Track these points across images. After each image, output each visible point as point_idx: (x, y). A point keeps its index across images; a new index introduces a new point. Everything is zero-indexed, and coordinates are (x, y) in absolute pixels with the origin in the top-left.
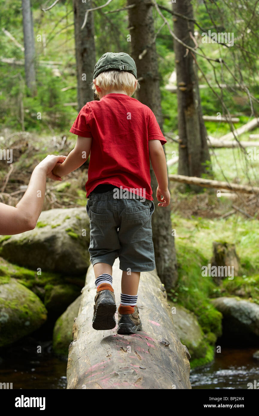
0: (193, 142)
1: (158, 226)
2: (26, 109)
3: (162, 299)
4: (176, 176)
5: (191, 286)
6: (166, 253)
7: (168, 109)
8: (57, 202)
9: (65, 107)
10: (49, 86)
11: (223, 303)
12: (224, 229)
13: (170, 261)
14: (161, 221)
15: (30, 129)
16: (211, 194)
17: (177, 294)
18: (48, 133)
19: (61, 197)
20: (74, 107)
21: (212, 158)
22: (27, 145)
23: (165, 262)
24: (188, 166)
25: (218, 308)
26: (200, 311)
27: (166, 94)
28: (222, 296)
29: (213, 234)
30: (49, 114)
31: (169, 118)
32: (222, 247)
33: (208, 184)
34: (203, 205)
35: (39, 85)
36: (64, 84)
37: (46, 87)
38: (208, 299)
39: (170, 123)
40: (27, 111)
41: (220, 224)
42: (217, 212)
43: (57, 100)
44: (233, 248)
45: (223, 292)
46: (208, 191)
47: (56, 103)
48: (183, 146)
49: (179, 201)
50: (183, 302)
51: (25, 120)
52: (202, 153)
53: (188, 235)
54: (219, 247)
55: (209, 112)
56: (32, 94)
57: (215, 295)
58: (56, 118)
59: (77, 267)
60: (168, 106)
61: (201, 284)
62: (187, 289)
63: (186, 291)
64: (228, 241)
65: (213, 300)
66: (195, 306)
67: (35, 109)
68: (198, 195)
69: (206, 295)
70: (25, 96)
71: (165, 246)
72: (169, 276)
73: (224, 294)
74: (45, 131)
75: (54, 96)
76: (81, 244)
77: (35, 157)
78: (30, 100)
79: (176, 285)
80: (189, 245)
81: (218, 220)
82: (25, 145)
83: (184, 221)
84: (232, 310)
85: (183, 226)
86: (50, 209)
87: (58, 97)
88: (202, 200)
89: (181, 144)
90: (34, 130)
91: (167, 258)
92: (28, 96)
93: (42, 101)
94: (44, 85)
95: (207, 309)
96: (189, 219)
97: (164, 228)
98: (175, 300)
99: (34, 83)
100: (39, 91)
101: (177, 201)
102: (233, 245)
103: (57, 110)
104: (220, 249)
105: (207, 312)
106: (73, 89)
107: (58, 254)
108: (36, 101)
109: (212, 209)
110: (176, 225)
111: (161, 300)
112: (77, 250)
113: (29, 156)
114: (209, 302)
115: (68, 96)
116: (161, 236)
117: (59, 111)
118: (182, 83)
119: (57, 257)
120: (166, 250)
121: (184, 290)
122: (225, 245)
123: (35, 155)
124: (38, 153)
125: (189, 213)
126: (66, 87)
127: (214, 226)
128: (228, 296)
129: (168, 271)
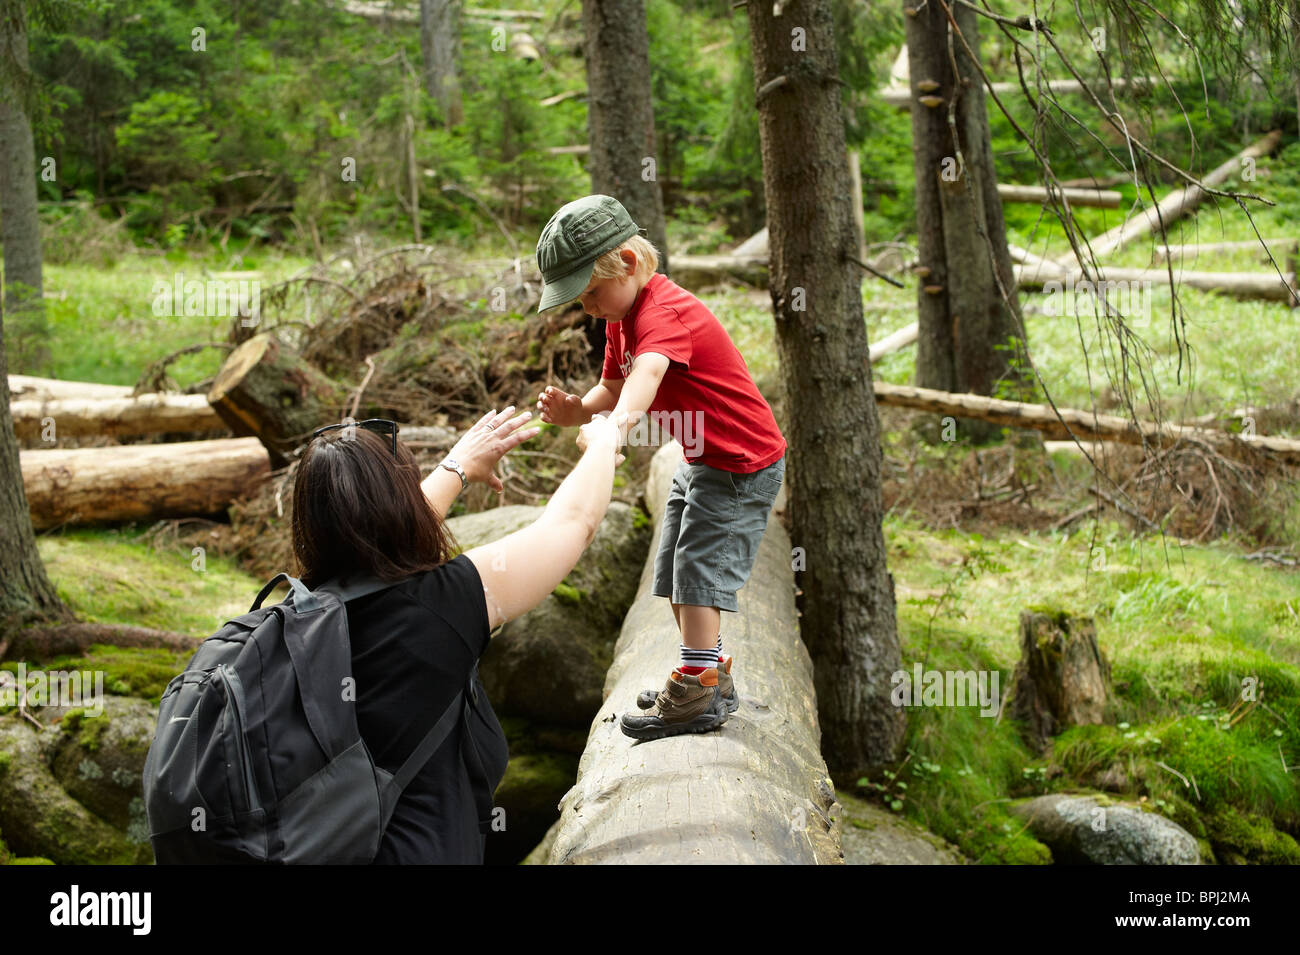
0: (965, 276)
1: (840, 564)
2: (425, 166)
3: (819, 836)
4: (909, 390)
5: (949, 757)
6: (868, 650)
7: (890, 161)
8: (515, 480)
9: (553, 158)
10: (501, 90)
11: (1054, 814)
12: (1064, 567)
13: (882, 676)
14: (850, 548)
15: (438, 234)
16: (1023, 445)
17: (903, 785)
18: (498, 245)
19: (531, 464)
20: (581, 158)
21: (1031, 325)
22: (421, 292)
23: (864, 679)
24: (951, 354)
25: (1039, 830)
26: (978, 839)
27: (882, 116)
28: (1052, 791)
29: (1025, 584)
30: (502, 181)
31: (893, 193)
32: (1050, 629)
33: (1015, 415)
34: (997, 483)
35: (469, 86)
36: (552, 81)
37: (489, 96)
38: (1006, 800)
39: (896, 208)
40: (430, 173)
41: (1049, 547)
42: (1042, 506)
43: (527, 135)
44: (1086, 631)
45: (1056, 776)
46: (1017, 438)
47: (523, 147)
48: (934, 289)
49: (920, 469)
50: (923, 811)
51: (424, 203)
52: (996, 311)
53: (940, 591)
54: (1042, 628)
55: (1022, 172)
56: (446, 119)
57: (1028, 788)
58: (523, 195)
59: (579, 697)
60: (892, 152)
61: (983, 751)
62: (936, 768)
63: (934, 775)
64: (1071, 607)
65: (1022, 804)
66: (965, 826)
67: (456, 165)
68: (982, 452)
69: (1001, 787)
70: (424, 123)
71: (864, 629)
72: (878, 725)
73: (1057, 784)
74: (487, 240)
75: (517, 125)
76: (593, 622)
77: (445, 333)
78: (440, 137)
79: (903, 754)
80: (945, 623)
81: (1045, 534)
82: (413, 292)
83: (931, 541)
84: (1083, 836)
85: (928, 557)
86: (493, 504)
87: (529, 127)
88: (996, 466)
89: (926, 280)
90: (454, 236)
91: (870, 666)
92: (433, 123)
93: (478, 139)
94: (485, 86)
95: (1003, 834)
96: (948, 531)
97: (861, 569)
98: (896, 805)
99: (450, 81)
100: (469, 108)
101: (910, 474)
102: (1088, 622)
103: (527, 169)
104: (1046, 636)
105: (1002, 845)
106: (579, 97)
107: (514, 655)
108: (459, 141)
109: (1026, 496)
110: (904, 554)
111: (814, 839)
112: (579, 641)
113: (427, 329)
114: (1008, 812)
115: (561, 124)
116: (852, 594)
117: (534, 172)
118: (930, 83)
119: (513, 663)
120: (869, 641)
121: (925, 772)
122: (1061, 621)
123: (448, 324)
124: (457, 316)
125: (950, 509)
126: (555, 94)
127: (1031, 557)
128: (1069, 793)
129: (874, 709)
